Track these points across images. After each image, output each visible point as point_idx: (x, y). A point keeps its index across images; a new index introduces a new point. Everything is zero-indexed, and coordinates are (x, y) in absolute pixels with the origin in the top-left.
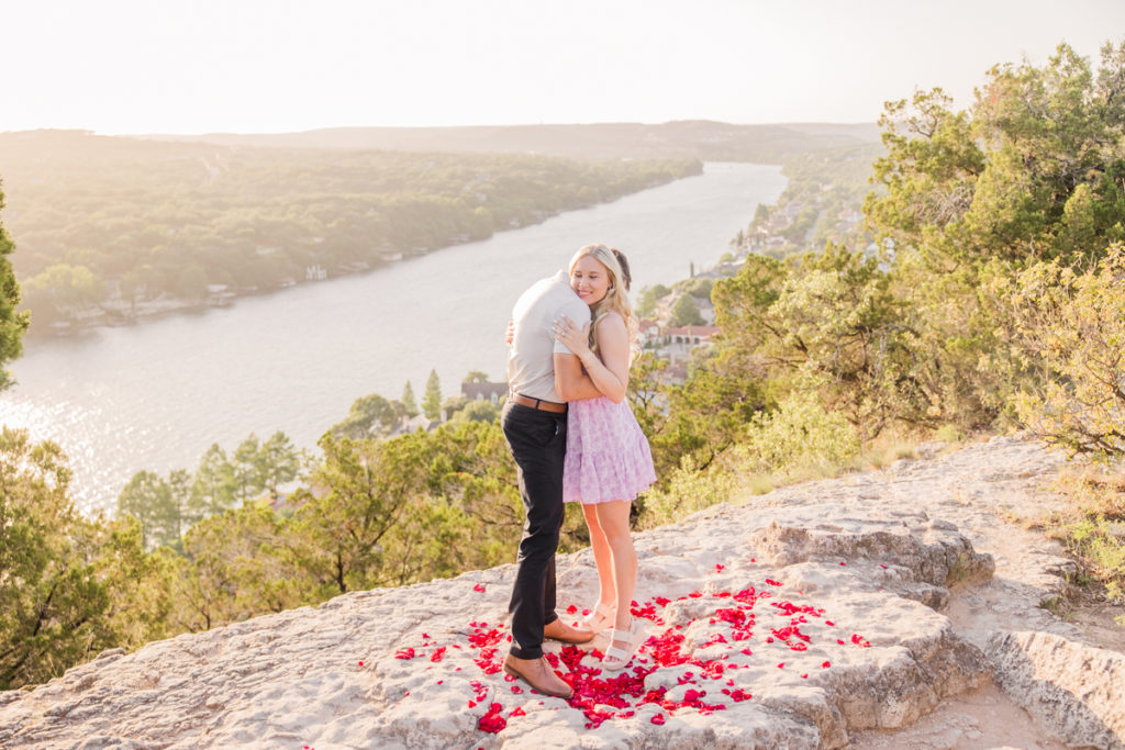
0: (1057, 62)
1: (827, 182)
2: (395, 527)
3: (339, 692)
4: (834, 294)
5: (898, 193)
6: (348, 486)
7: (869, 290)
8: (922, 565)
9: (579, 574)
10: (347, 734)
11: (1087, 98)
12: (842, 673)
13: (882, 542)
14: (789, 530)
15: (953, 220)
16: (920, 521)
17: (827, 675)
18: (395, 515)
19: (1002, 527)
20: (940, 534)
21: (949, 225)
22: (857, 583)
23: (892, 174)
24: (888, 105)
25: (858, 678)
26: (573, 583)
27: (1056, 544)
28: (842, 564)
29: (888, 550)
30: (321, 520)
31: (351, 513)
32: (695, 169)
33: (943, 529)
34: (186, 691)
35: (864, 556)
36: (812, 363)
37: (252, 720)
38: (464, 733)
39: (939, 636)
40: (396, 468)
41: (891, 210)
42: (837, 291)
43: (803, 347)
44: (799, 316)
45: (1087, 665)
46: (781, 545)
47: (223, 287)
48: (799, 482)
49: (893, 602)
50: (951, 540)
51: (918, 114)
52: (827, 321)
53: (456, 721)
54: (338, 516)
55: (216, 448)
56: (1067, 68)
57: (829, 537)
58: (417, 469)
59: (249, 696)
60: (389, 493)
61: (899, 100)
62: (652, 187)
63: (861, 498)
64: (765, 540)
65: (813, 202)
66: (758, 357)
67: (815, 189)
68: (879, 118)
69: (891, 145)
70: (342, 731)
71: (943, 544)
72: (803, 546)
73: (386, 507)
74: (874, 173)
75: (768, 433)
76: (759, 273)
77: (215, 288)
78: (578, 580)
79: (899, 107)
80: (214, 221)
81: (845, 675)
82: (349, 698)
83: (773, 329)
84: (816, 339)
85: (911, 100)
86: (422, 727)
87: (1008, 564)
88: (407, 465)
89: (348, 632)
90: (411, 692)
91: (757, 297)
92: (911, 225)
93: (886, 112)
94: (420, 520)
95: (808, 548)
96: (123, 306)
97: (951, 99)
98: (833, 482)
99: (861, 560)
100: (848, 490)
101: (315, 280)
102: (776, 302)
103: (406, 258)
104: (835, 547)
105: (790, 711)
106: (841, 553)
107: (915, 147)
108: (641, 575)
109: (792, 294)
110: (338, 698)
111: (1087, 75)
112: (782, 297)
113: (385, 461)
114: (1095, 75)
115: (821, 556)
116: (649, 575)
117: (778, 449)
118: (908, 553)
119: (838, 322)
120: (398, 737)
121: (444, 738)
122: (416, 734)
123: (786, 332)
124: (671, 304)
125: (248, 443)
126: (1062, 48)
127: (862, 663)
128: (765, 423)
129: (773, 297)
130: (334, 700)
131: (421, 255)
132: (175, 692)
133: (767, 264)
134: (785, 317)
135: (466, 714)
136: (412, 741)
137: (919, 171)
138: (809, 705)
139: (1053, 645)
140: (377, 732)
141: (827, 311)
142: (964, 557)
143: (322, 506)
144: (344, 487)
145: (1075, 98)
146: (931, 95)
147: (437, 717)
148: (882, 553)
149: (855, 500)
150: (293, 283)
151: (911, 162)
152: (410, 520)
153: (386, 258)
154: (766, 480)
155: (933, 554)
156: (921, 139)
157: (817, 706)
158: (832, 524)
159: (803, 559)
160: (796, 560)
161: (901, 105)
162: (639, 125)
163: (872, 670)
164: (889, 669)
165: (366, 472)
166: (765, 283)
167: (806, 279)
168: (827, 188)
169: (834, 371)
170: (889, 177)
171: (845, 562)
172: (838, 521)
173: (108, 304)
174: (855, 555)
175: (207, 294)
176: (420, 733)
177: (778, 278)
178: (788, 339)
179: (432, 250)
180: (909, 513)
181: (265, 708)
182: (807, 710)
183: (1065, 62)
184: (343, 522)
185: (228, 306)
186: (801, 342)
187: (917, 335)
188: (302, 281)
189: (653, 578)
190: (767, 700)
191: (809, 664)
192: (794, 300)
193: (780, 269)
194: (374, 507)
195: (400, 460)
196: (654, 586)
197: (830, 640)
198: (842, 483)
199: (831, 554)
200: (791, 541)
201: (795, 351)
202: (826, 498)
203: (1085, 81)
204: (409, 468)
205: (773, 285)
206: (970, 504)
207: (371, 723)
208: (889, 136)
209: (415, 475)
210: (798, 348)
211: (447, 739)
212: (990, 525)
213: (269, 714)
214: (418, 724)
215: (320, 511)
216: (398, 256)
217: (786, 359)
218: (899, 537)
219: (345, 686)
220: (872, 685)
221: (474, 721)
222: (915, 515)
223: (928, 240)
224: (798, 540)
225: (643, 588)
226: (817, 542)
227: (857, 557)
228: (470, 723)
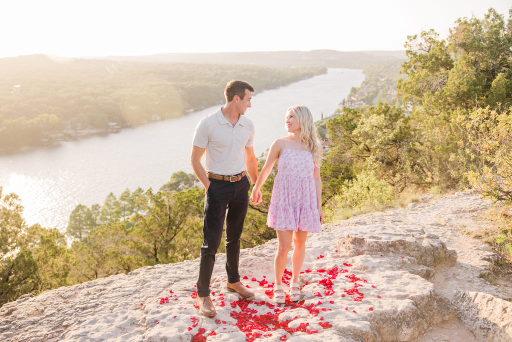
0: (488, 16)
1: (383, 77)
2: (181, 232)
3: (125, 321)
4: (383, 125)
5: (413, 78)
6: (160, 213)
7: (399, 123)
8: (421, 256)
9: (251, 260)
11: (502, 33)
12: (379, 313)
13: (402, 244)
14: (355, 239)
15: (439, 91)
16: (421, 234)
17: (372, 315)
18: (181, 226)
19: (461, 236)
20: (430, 241)
21: (437, 93)
22: (388, 265)
23: (411, 69)
24: (409, 37)
25: (387, 316)
26: (248, 264)
27: (487, 245)
28: (382, 256)
29: (404, 249)
30: (146, 228)
31: (160, 226)
32: (324, 71)
33: (432, 238)
34: (54, 318)
35: (393, 252)
36: (372, 157)
37: (79, 336)
39: (429, 294)
40: (181, 205)
41: (410, 86)
42: (384, 124)
43: (368, 150)
44: (367, 135)
45: (505, 310)
46: (352, 246)
47: (115, 124)
48: (365, 213)
49: (406, 276)
50: (436, 244)
51: (423, 41)
52: (379, 138)
53: (181, 338)
54: (154, 227)
55: (112, 194)
56: (493, 20)
57: (375, 242)
58: (191, 205)
59: (80, 322)
60: (178, 216)
61: (414, 35)
62: (305, 79)
63: (393, 221)
64: (344, 243)
65: (376, 86)
66: (348, 154)
67: (377, 80)
68: (405, 44)
69: (410, 56)
71: (432, 245)
72: (362, 246)
73: (177, 222)
74: (402, 69)
75: (351, 190)
76: (349, 116)
77: (112, 124)
78: (251, 262)
79: (414, 38)
80: (111, 95)
81: (381, 314)
82: (129, 324)
83: (355, 142)
84: (374, 146)
85: (419, 35)
86: (163, 341)
87: (464, 255)
88: (186, 204)
89: (137, 288)
90: (160, 322)
91: (347, 127)
92: (419, 93)
93: (408, 41)
94: (193, 229)
95: (365, 248)
96: (71, 132)
97: (438, 35)
98: (380, 213)
99: (391, 254)
100: (387, 218)
101: (156, 121)
102: (356, 129)
103: (195, 111)
104: (378, 247)
105: (351, 334)
106: (381, 250)
107: (421, 56)
109: (363, 125)
110: (124, 324)
111: (502, 23)
112: (359, 126)
113: (177, 202)
114: (506, 23)
115: (371, 251)
117: (355, 197)
118: (414, 250)
119: (384, 138)
123: (361, 143)
125: (126, 192)
126: (490, 10)
127: (389, 308)
128: (350, 185)
129: (355, 127)
130: (122, 325)
131: (202, 109)
132: (48, 319)
133: (352, 111)
134: (360, 136)
135: (186, 334)
137: (423, 68)
138: (362, 331)
139: (487, 299)
141: (379, 133)
142: (442, 252)
143: (147, 222)
144: (157, 214)
145: (497, 33)
146: (429, 32)
147: (171, 336)
148: (401, 250)
149: (390, 222)
150: (146, 122)
151: (419, 64)
152: (188, 229)
154: (349, 212)
155: (426, 251)
156: (424, 53)
157: (365, 332)
158: (377, 235)
159: (362, 253)
160: (359, 253)
161: (415, 37)
162: (299, 52)
163: (395, 312)
164: (403, 311)
165: (168, 207)
166: (351, 120)
167: (370, 118)
168: (383, 80)
169: (383, 161)
170: (409, 71)
171: (383, 254)
172: (380, 234)
173: (65, 131)
174: (388, 251)
175: (108, 127)
177: (357, 118)
178: (361, 146)
179: (207, 107)
180: (415, 230)
181: (87, 329)
182: (361, 334)
183: (492, 17)
184: (156, 230)
185: (117, 132)
186: (368, 148)
187: (422, 144)
188: (151, 121)
190: (340, 328)
191: (362, 309)
192: (364, 128)
193: (358, 114)
194: (171, 223)
195: (183, 201)
197: (373, 296)
198: (385, 214)
199: (376, 251)
200: (357, 244)
201: (365, 152)
202: (376, 221)
203: (501, 25)
204: (187, 205)
205: (355, 121)
206: (445, 225)
207: (138, 338)
208: (410, 51)
209: (190, 208)
210: (367, 150)
212: (455, 236)
213: (88, 332)
214: (161, 339)
215: (146, 224)
216: (192, 110)
217: (360, 155)
218: (410, 243)
219: (128, 318)
220: (394, 320)
221: (190, 338)
222: (418, 231)
223: (426, 100)
224: (360, 244)
226: (369, 245)
227: (389, 252)
228: (188, 339)
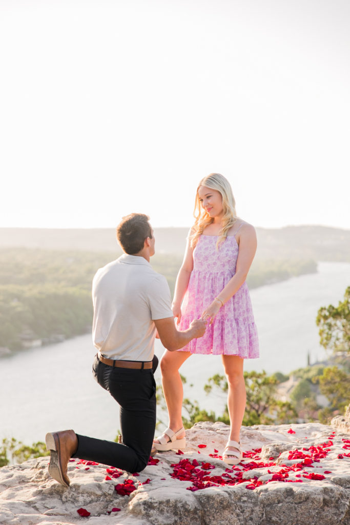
3: (10, 479)
9: (195, 432)
10: (16, 496)
26: (190, 438)
32: (310, 269)
38: (105, 495)
53: (99, 487)
70: (12, 494)
78: (194, 436)
82: (17, 482)
86: (74, 490)
103: (44, 344)
108: (244, 436)
110: (9, 482)
116: (250, 436)
120: (55, 495)
121: (90, 496)
122: (69, 493)
124: (289, 391)
131: (58, 341)
135: (105, 483)
136: (66, 498)
140: (40, 492)
147: (85, 484)
153: (26, 344)
176: (73, 493)
179: (68, 337)
189: (254, 438)
190: (334, 479)
196: (254, 442)
207: (34, 490)
211: (93, 497)
216: (38, 343)
219: (14, 476)
221: (113, 488)
225: (246, 444)
228: (110, 489)
